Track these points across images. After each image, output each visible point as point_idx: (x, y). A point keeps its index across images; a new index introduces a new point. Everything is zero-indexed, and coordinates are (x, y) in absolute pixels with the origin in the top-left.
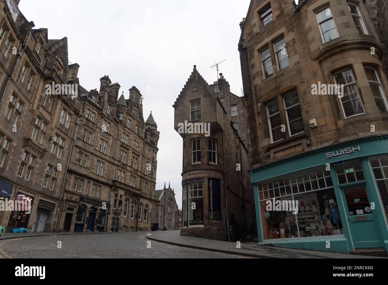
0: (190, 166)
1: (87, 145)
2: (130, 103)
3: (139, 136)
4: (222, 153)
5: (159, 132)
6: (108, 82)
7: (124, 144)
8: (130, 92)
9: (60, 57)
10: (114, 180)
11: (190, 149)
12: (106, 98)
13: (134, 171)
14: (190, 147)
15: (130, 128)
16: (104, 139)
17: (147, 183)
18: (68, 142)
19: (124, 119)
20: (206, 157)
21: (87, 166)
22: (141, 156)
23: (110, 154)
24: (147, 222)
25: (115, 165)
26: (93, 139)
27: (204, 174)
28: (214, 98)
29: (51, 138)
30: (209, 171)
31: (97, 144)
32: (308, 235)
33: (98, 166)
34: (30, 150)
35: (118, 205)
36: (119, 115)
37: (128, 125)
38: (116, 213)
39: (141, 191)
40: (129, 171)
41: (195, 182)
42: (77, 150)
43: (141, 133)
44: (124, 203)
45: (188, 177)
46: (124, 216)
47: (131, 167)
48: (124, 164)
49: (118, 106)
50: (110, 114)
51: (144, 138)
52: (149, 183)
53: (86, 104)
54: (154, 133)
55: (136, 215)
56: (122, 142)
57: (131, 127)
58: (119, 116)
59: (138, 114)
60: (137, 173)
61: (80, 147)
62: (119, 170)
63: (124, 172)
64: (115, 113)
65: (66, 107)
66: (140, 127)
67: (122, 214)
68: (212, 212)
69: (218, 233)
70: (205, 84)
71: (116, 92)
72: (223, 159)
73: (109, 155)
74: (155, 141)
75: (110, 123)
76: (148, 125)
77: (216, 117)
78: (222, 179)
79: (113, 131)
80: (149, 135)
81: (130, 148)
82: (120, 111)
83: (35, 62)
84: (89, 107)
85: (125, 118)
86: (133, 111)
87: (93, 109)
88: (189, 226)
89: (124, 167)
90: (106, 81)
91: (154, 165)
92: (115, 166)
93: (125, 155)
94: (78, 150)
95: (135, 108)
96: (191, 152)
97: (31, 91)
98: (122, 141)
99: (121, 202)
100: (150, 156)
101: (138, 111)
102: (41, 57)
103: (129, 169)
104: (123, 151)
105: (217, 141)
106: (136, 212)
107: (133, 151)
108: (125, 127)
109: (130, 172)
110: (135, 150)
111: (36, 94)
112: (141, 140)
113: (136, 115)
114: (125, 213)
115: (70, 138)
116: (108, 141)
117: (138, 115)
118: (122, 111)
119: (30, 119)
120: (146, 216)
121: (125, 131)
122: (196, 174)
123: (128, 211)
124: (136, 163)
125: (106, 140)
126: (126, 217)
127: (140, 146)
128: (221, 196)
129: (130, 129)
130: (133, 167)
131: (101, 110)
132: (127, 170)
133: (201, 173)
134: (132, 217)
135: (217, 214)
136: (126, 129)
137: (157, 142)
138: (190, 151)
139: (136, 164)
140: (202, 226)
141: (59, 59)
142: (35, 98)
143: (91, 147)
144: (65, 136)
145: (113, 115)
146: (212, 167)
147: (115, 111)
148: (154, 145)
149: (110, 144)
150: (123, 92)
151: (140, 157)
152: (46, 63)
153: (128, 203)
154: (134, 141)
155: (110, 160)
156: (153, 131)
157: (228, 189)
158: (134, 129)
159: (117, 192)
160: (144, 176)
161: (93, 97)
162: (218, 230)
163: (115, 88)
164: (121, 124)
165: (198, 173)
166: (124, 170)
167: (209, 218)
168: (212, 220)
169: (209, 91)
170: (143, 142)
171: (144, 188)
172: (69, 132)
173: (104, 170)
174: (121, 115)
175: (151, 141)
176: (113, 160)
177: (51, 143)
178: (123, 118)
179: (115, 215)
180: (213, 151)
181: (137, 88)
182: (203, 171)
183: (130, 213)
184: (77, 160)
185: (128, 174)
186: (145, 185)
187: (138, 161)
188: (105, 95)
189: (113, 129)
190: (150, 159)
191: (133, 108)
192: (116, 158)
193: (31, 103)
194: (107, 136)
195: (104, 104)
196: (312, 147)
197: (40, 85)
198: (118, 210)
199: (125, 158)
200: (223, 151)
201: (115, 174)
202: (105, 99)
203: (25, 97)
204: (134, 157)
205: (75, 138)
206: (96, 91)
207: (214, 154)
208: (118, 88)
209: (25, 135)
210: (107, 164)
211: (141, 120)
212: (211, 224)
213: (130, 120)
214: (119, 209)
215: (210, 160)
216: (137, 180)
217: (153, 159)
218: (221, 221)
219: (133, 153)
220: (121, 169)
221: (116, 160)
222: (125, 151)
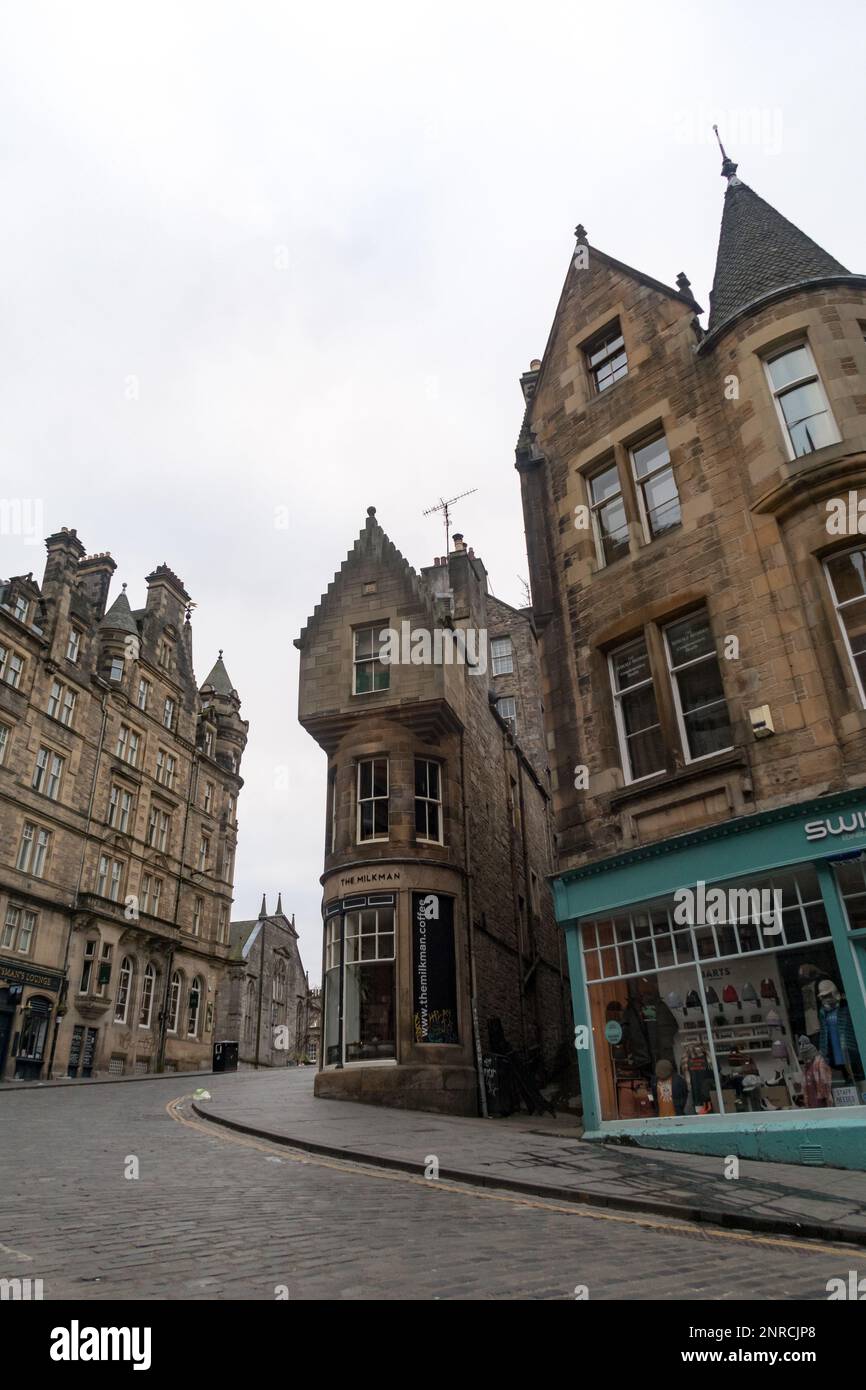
0: (350, 850)
2: (147, 624)
3: (176, 735)
4: (460, 805)
5: (246, 724)
6: (72, 550)
7: (124, 763)
8: (148, 585)
10: (85, 890)
11: (352, 792)
12: (65, 607)
13: (157, 857)
14: (352, 786)
15: (146, 708)
16: (55, 746)
17: (200, 900)
19: (126, 680)
20: (406, 818)
22: (182, 806)
23: (73, 800)
24: (197, 1040)
25: (90, 837)
27: (399, 880)
28: (436, 619)
30: (414, 870)
31: (26, 765)
32: (750, 1106)
33: (27, 842)
35: (96, 982)
36: (108, 662)
37: (141, 699)
38: (89, 1010)
39: (178, 927)
40: (138, 858)
41: (367, 907)
43: (183, 727)
44: (116, 972)
45: (345, 890)
46: (116, 1021)
47: (147, 846)
48: (122, 833)
49: (108, 633)
50: (78, 660)
51: (194, 744)
52: (208, 899)
54: (230, 728)
55: (160, 1014)
56: (118, 759)
57: (150, 706)
58: (109, 669)
59: (174, 659)
60: (166, 867)
62: (104, 856)
63: (121, 863)
64: (96, 658)
66: (180, 706)
67: (110, 1013)
68: (424, 1012)
69: (445, 1088)
70: (406, 571)
71: (100, 586)
72: (464, 825)
73: (68, 803)
74: (231, 753)
75: (74, 693)
76: (207, 700)
77: (442, 684)
78: (460, 896)
79: (83, 720)
80: (211, 733)
81: (144, 779)
82: (112, 652)
84: (3, 637)
85: (130, 674)
86: (158, 652)
87: (18, 643)
88: (344, 1063)
89: (120, 844)
90: (65, 549)
91: (227, 837)
92: (89, 842)
93: (124, 802)
95: (166, 640)
96: (356, 801)
98: (117, 755)
99: (105, 971)
100: (215, 805)
101: (175, 650)
103: (138, 850)
104: (118, 788)
105: (442, 764)
106: (161, 1002)
107: (156, 788)
108: (131, 704)
109: (140, 864)
110: (161, 786)
112: (182, 750)
113: (167, 666)
114: (120, 1010)
116: (66, 753)
117: (174, 665)
118: (120, 649)
120: (194, 1016)
121: (129, 719)
122: (370, 878)
123: (132, 1002)
124: (163, 832)
125: (60, 749)
126: (125, 1022)
127: (179, 771)
128: (457, 956)
129: (147, 712)
130: (153, 845)
131: (45, 649)
132: (131, 856)
133: (390, 877)
134: (144, 1021)
135: (441, 1019)
137: (238, 756)
138: (352, 798)
139: (165, 835)
140: (391, 1063)
143: (4, 777)
145: (87, 665)
146: (425, 855)
147: (94, 651)
148: (229, 766)
149: (75, 764)
150: (125, 585)
151: (180, 811)
153: (130, 972)
154: (160, 754)
155: (72, 822)
156: (226, 719)
157: (481, 928)
158: (161, 712)
159: (93, 932)
160: (192, 875)
161: (20, 603)
162: (446, 1075)
163: (98, 572)
164: (113, 697)
165: (377, 878)
166: (119, 855)
167: (413, 1036)
168: (426, 1040)
169: (418, 595)
170: (190, 758)
171: (191, 919)
173: (48, 857)
174: (116, 663)
175: (218, 755)
176: (82, 819)
178: (124, 673)
179: (84, 1017)
180: (428, 799)
181: (173, 573)
182: (395, 870)
183: (137, 1007)
185: (136, 868)
186: (192, 908)
187: (170, 823)
188: (62, 594)
189: (86, 714)
190: (215, 815)
191: (160, 642)
192: (95, 815)
194: (65, 737)
195: (58, 626)
196: (761, 802)
198: (94, 999)
199: (124, 812)
200: (463, 799)
201: (89, 871)
202: (61, 610)
204: (157, 810)
206: (30, 580)
207: (434, 808)
208: (106, 570)
210: (59, 834)
211: (184, 682)
212: (422, 1055)
213: (147, 682)
214: (98, 995)
215: (419, 828)
216: (166, 890)
217: (225, 816)
218: (457, 1042)
219: (154, 794)
220: (112, 852)
221: (93, 820)
222: (125, 787)
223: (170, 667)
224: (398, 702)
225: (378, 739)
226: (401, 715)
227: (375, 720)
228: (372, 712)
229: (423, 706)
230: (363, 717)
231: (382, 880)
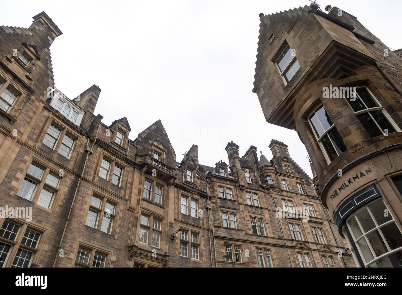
1: (233, 232)
2: (274, 161)
3: (308, 196)
6: (233, 147)
8: (270, 149)
9: (155, 141)
11: (310, 136)
12: (238, 166)
13: (324, 247)
14: (308, 133)
16: (256, 215)
18: (203, 236)
19: (275, 182)
20: (353, 128)
21: (243, 261)
22: (326, 223)
23: (273, 234)
25: (288, 247)
26: (239, 221)
27: (372, 174)
29: (174, 237)
31: (247, 226)
33: (261, 256)
34: (142, 260)
36: (265, 179)
37: (285, 187)
40: (315, 250)
41: (357, 207)
42: (220, 242)
43: (310, 192)
45: (335, 203)
47: (317, 244)
48: (302, 241)
49: (260, 169)
50: (252, 182)
51: (317, 196)
53: (213, 181)
57: (291, 188)
58: (267, 181)
59: (292, 169)
60: (331, 250)
61: (224, 237)
62: (298, 253)
63: (308, 254)
64: (259, 179)
65: (186, 193)
66: (303, 184)
71: (254, 156)
73: (272, 236)
75: (256, 194)
77: (328, 35)
79: (265, 202)
82: (265, 175)
83: (117, 153)
84: (219, 184)
85: (275, 180)
86: (284, 168)
87: (226, 184)
89: (303, 246)
90: (231, 148)
92: (288, 249)
93: (297, 229)
94: (222, 242)
95: (285, 163)
96: (316, 141)
97: (123, 187)
101: (291, 165)
102: (125, 147)
103: (314, 247)
104: (292, 224)
105: (368, 85)
108: (282, 191)
109: (317, 252)
110: (311, 217)
111: (131, 189)
112: (314, 201)
113: (291, 172)
115: (205, 229)
116: (263, 217)
117: (293, 171)
118: (267, 172)
119: (131, 220)
121: (284, 196)
122: (347, 183)
124: (322, 236)
125: (259, 216)
127: (316, 209)
129: (290, 191)
130: (320, 243)
131: (237, 182)
132: (311, 250)
133: (362, 175)
136: (284, 193)
138: (312, 140)
139: (324, 237)
141: (155, 143)
142: (131, 192)
143: (240, 233)
144: (196, 229)
145: (257, 183)
147: (258, 177)
149: (268, 219)
150: (261, 152)
152: (137, 151)
154: (304, 205)
155: (278, 243)
158: (296, 189)
160: (346, 251)
161: (222, 171)
163: (251, 153)
164: (273, 190)
165: (352, 180)
166: (305, 251)
170: (319, 202)
172: (199, 222)
173: (272, 260)
174: (268, 178)
176: (281, 241)
177: (177, 243)
178: (273, 180)
180: (368, 109)
181: (277, 141)
182: (364, 168)
184: (226, 257)
185: (316, 255)
187: (323, 231)
188: (235, 162)
189: (264, 200)
191: (283, 165)
192: (286, 237)
193: (127, 201)
194: (259, 211)
195: (239, 173)
197: (135, 176)
199: (300, 233)
201: (294, 261)
202: (237, 168)
203: (115, 196)
204: (315, 228)
205: (212, 227)
206: (222, 162)
207: (377, 113)
208: (253, 151)
209: (129, 241)
210: (273, 249)
211: (301, 175)
213: (285, 180)
216: (336, 261)
219: (310, 221)
220: (301, 251)
221: (286, 239)
222: (294, 223)
223: (292, 172)
224: (309, 67)
225: (310, 97)
226: (316, 74)
227: (303, 89)
228: (298, 86)
229: (324, 57)
230: (296, 92)
231: (357, 180)
